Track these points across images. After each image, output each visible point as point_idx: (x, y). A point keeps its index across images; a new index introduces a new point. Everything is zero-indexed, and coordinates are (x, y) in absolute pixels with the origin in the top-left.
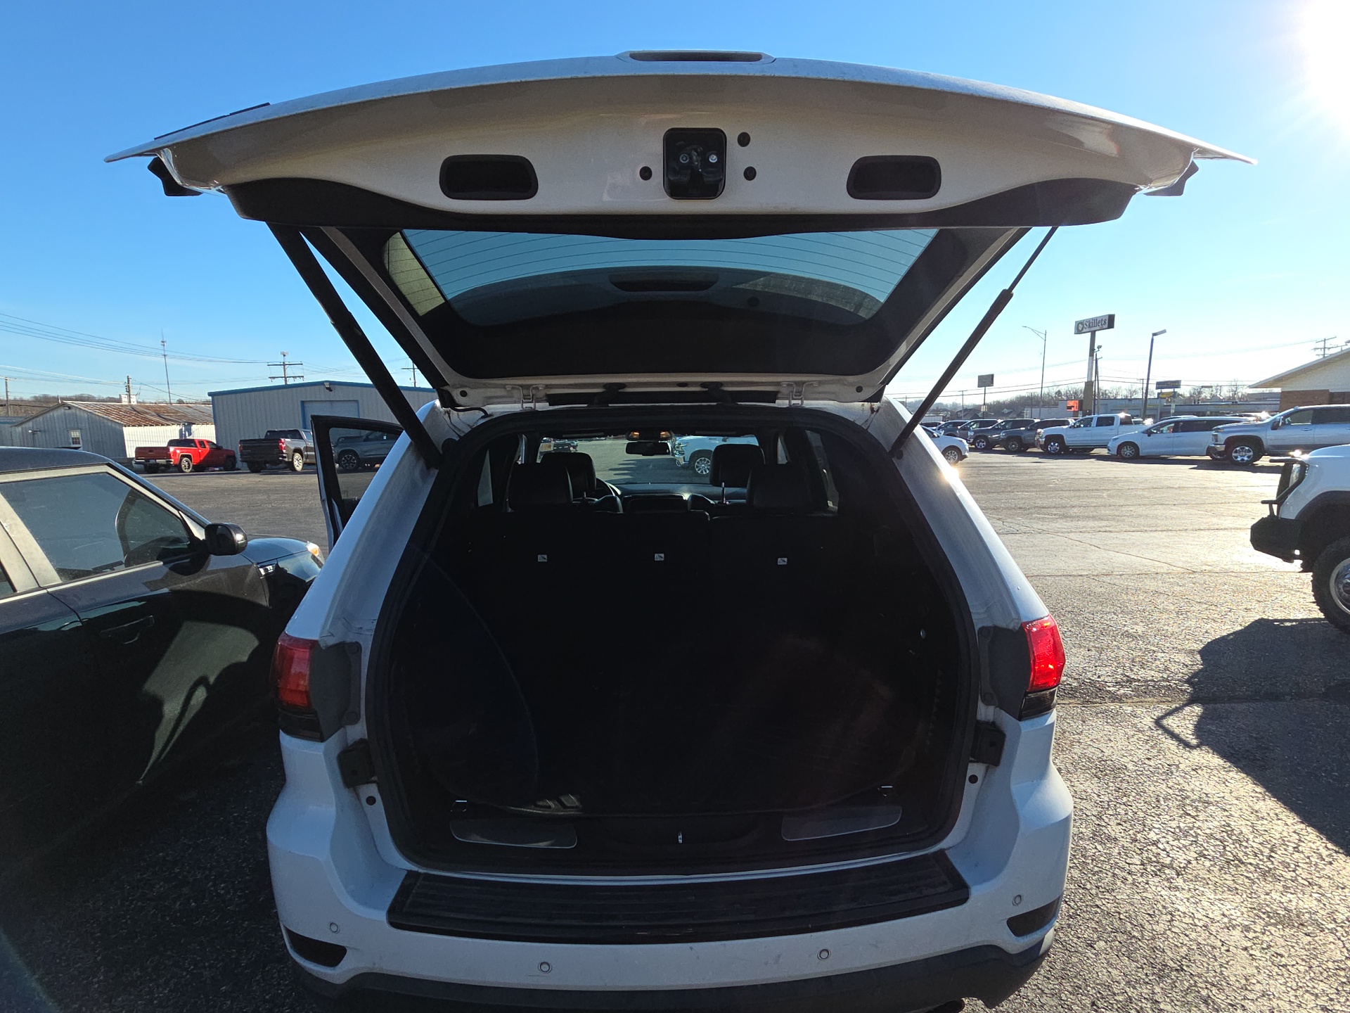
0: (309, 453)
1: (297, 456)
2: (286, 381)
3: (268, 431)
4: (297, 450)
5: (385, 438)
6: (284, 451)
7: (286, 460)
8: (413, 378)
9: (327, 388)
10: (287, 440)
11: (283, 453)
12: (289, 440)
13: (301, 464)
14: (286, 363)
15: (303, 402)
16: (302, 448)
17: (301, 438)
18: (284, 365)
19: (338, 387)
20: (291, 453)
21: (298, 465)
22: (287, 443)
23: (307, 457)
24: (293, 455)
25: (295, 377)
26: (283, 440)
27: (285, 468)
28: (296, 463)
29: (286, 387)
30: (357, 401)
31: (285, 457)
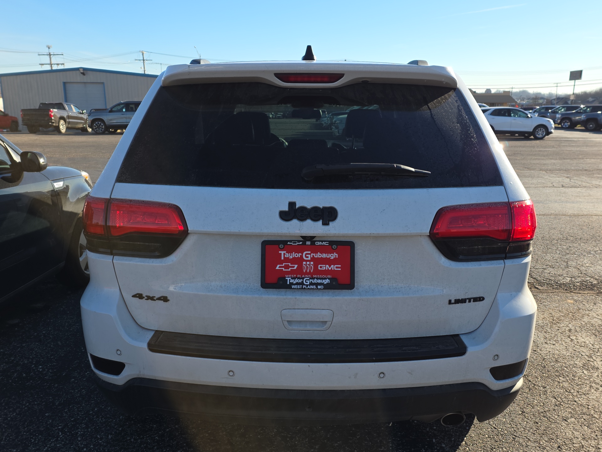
0: (70, 120)
1: (62, 122)
2: (51, 67)
3: (41, 104)
4: (62, 118)
5: (124, 110)
6: (53, 118)
7: (54, 124)
8: (143, 67)
9: (82, 73)
10: (54, 110)
11: (52, 120)
12: (56, 110)
13: (65, 128)
14: (51, 54)
15: (65, 84)
16: (65, 117)
17: (64, 109)
18: (50, 55)
19: (89, 72)
20: (57, 120)
21: (63, 129)
22: (55, 112)
23: (69, 123)
24: (59, 122)
25: (58, 64)
26: (51, 110)
27: (53, 131)
28: (61, 127)
29: (52, 71)
30: (103, 83)
31: (53, 123)
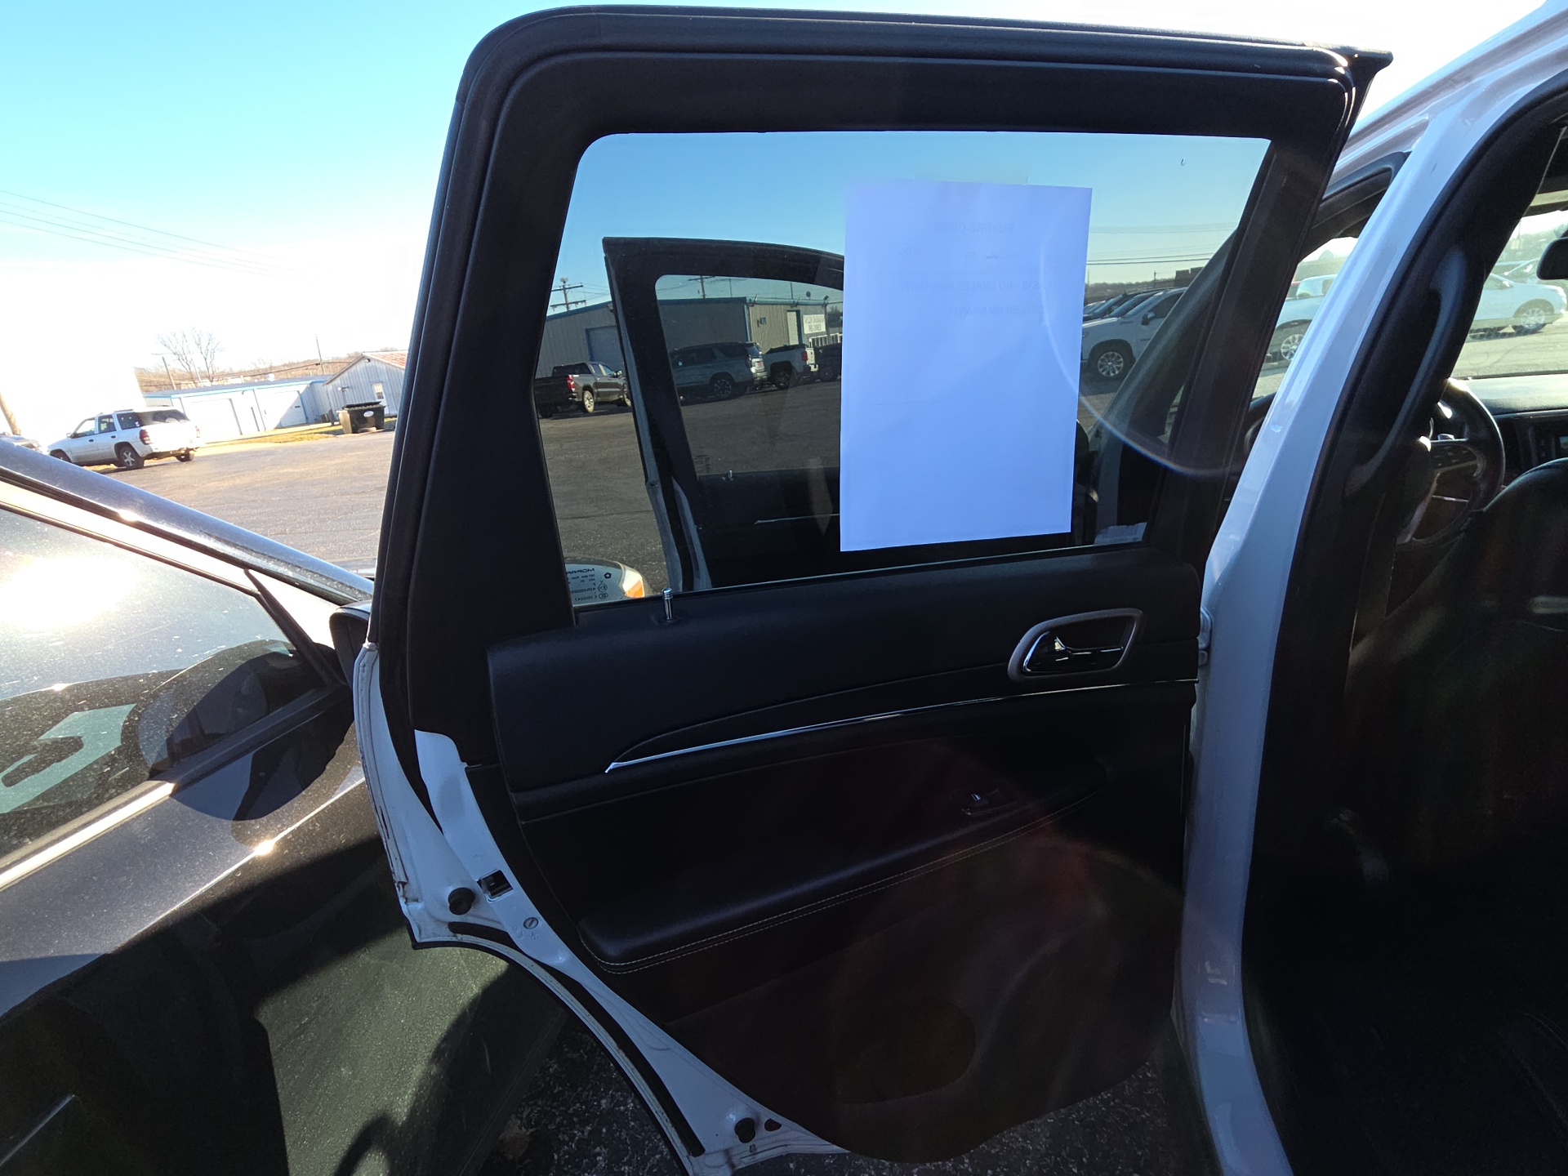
0: (600, 390)
1: (587, 394)
2: (568, 308)
3: (555, 368)
4: (587, 388)
5: (680, 364)
6: (573, 390)
7: (576, 399)
8: (701, 291)
9: (612, 312)
10: (575, 376)
11: (572, 392)
12: (577, 376)
13: (592, 404)
15: (587, 331)
16: (592, 385)
17: (589, 372)
18: (564, 289)
20: (580, 391)
21: (590, 405)
22: (575, 379)
23: (598, 394)
24: (583, 395)
25: (576, 303)
26: (570, 376)
27: (577, 410)
28: (587, 403)
29: (569, 314)
31: (574, 397)
